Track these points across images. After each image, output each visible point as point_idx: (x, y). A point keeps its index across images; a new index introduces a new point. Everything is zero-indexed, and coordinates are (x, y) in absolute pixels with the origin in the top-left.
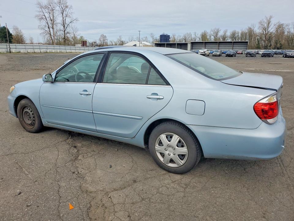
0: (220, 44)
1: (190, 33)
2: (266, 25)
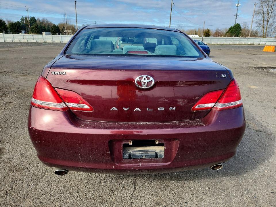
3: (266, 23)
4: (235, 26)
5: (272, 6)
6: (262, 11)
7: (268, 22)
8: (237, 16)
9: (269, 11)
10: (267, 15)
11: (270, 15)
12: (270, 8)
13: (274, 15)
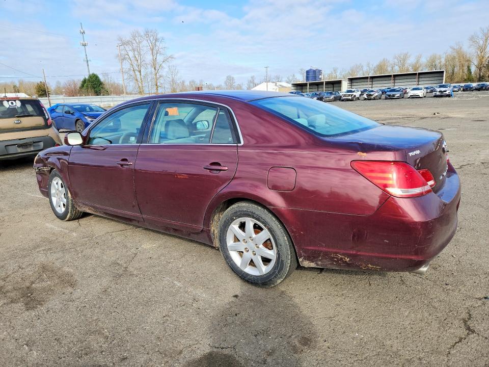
0: (397, 78)
1: (360, 64)
2: (481, 42)
3: (138, 73)
4: (90, 77)
5: (139, 50)
6: (127, 56)
7: (140, 72)
8: (87, 61)
9: (137, 57)
10: (136, 62)
11: (139, 61)
12: (136, 53)
13: (144, 62)
